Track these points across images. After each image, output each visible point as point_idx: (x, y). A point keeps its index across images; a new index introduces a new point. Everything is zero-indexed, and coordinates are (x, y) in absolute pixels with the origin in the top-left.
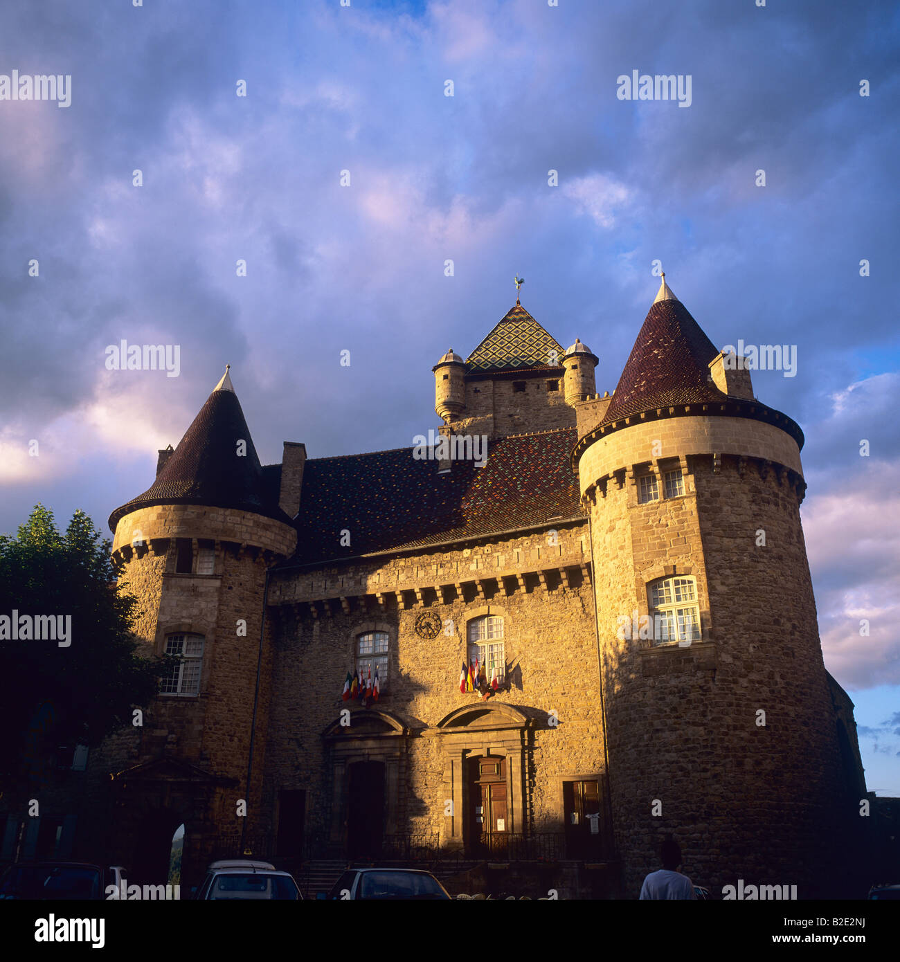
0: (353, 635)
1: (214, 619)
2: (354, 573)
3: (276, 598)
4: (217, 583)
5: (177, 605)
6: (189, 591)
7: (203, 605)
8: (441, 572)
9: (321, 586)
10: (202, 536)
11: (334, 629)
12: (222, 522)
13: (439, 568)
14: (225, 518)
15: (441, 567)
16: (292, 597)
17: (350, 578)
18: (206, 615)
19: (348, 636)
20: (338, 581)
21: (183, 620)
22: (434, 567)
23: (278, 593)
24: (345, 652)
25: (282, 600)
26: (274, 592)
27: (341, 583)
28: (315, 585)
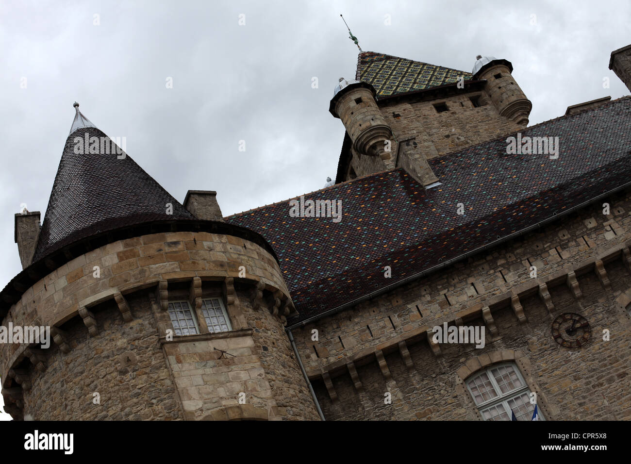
0: (458, 381)
1: (269, 393)
2: (430, 294)
3: (314, 364)
4: (248, 342)
5: (206, 383)
6: (212, 358)
7: (244, 376)
8: (566, 255)
9: (384, 327)
10: (205, 274)
11: (425, 382)
12: (223, 252)
13: (560, 251)
14: (225, 248)
15: (563, 249)
16: (342, 356)
17: (429, 302)
18: (254, 389)
19: (452, 385)
20: (409, 311)
21: (224, 403)
22: (553, 252)
23: (314, 356)
24: (459, 405)
25: (325, 364)
26: (308, 357)
27: (416, 312)
28: (373, 327)
